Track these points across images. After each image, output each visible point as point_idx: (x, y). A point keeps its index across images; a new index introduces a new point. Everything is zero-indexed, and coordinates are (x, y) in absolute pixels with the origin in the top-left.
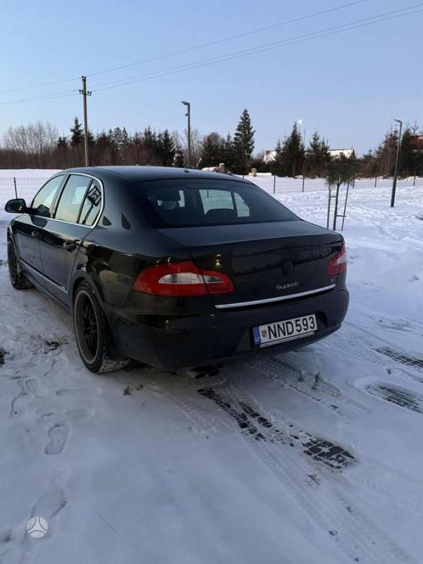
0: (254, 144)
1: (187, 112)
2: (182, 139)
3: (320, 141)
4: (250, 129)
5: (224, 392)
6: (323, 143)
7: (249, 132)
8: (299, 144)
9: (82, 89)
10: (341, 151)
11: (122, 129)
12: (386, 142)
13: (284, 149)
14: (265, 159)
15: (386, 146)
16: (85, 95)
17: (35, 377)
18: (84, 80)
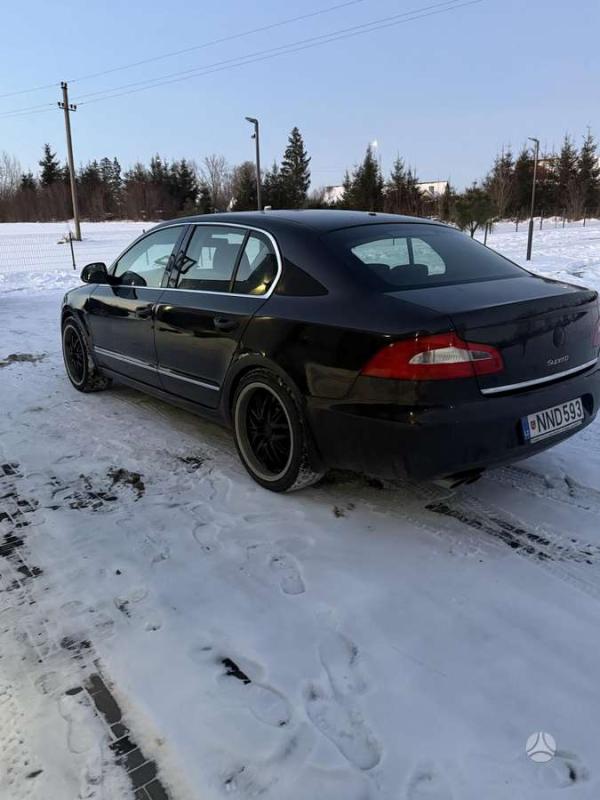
0: (310, 178)
1: (254, 133)
2: (202, 172)
3: (405, 170)
4: (304, 155)
5: (462, 507)
6: (410, 174)
7: (302, 161)
8: (375, 176)
9: (62, 101)
10: (431, 185)
11: (112, 161)
12: (496, 169)
13: (355, 183)
14: (326, 199)
15: (497, 175)
16: (67, 110)
17: (200, 503)
18: (65, 88)
